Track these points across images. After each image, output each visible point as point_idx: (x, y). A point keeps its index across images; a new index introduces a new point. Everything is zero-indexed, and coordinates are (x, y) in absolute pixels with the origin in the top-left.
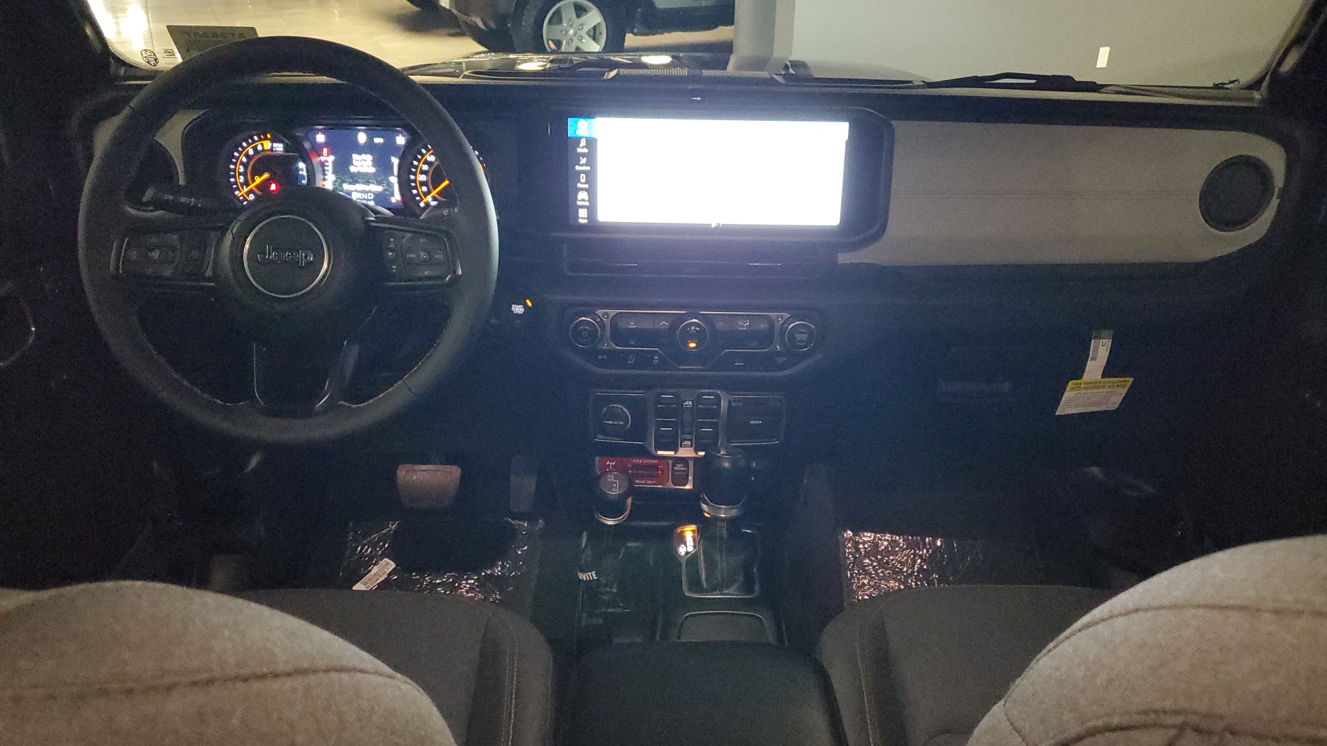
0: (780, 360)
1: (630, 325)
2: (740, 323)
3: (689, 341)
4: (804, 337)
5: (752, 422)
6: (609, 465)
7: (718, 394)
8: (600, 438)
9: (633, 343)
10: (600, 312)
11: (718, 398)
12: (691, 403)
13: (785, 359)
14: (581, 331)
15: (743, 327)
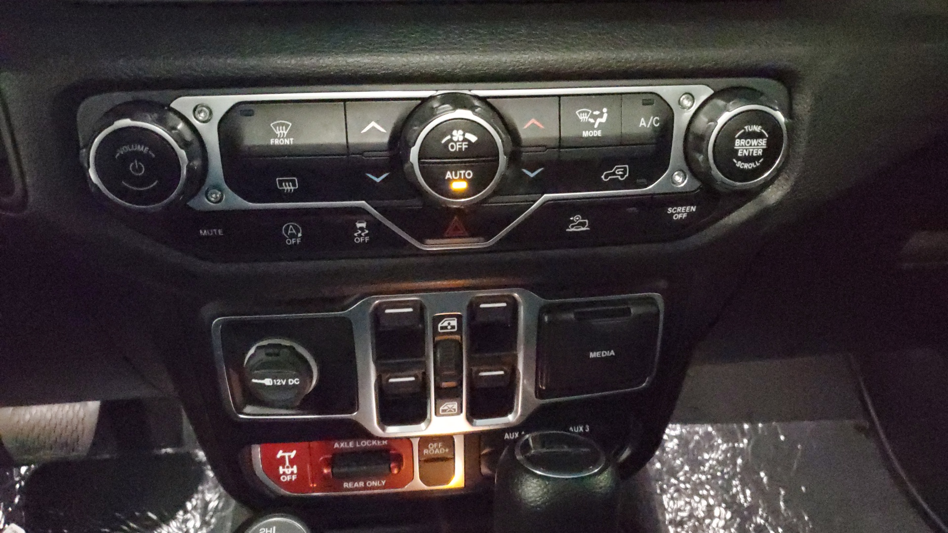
0: (680, 213)
1: (275, 136)
2: (583, 118)
3: (448, 175)
4: (758, 147)
5: (592, 355)
6: (283, 458)
7: (514, 299)
8: (250, 413)
9: (289, 188)
10: (184, 104)
11: (513, 306)
12: (454, 323)
13: (693, 209)
14: (127, 158)
15: (590, 126)
